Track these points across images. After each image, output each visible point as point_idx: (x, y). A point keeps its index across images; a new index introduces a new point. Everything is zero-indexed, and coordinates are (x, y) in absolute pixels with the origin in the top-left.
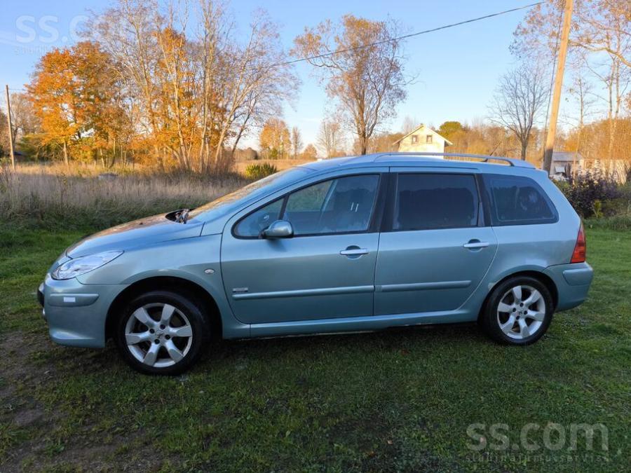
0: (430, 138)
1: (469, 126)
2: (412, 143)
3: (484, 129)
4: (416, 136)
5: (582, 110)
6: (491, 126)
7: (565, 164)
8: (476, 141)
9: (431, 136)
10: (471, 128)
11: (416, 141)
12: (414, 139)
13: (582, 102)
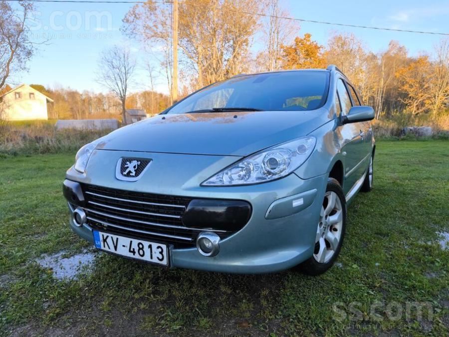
0: (32, 96)
1: (51, 89)
2: (16, 98)
3: (64, 92)
4: (19, 93)
5: (152, 81)
6: (68, 90)
7: (137, 117)
8: (61, 101)
9: (33, 94)
10: (53, 90)
11: (19, 97)
12: (17, 96)
13: (151, 76)
